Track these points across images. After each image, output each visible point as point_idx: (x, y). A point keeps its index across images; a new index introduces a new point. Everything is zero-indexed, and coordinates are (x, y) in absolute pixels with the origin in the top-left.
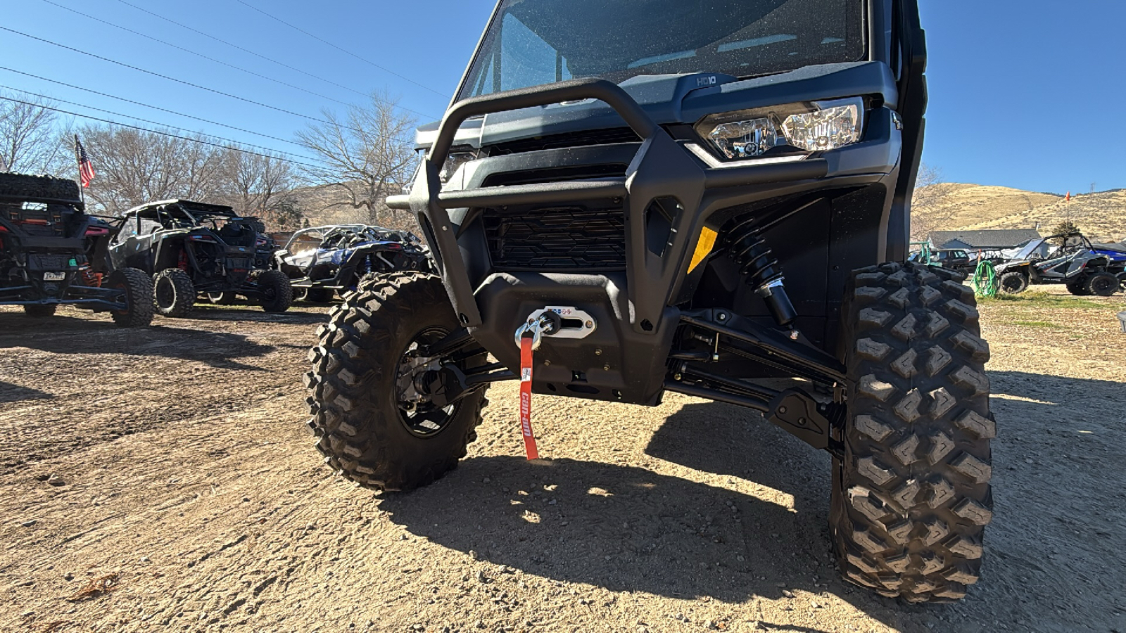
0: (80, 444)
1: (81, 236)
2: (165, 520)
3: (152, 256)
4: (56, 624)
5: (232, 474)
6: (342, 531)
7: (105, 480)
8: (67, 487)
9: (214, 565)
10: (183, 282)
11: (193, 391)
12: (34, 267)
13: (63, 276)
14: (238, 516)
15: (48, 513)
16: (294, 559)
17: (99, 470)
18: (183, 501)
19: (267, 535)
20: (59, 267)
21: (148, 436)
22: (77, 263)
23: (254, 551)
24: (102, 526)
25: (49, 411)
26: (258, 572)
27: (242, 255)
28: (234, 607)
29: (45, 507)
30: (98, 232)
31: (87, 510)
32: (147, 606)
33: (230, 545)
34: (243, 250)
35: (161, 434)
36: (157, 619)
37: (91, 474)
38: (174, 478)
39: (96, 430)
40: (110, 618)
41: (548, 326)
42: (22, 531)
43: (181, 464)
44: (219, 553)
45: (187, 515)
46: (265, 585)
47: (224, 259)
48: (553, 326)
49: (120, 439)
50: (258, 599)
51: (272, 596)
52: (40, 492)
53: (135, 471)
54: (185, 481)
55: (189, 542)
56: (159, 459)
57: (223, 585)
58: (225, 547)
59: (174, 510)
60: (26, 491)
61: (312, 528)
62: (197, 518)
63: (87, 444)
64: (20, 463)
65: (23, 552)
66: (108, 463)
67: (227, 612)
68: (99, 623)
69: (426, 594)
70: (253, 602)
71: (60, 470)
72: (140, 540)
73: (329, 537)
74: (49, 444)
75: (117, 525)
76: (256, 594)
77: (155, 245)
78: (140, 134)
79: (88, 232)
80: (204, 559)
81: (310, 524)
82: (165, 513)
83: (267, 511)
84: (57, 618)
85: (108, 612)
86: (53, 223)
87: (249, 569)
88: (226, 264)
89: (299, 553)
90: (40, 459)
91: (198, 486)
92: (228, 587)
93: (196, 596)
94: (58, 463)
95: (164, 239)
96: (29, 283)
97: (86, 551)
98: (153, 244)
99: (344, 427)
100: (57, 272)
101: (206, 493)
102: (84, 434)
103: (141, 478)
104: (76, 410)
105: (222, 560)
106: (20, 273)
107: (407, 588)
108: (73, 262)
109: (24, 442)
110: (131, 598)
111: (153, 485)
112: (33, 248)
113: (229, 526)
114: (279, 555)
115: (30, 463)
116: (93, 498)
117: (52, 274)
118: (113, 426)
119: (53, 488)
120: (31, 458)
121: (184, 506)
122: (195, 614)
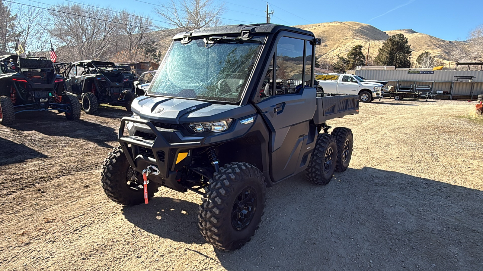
0: (50, 179)
1: (53, 83)
2: (68, 207)
3: (81, 86)
4: (41, 228)
5: (88, 194)
6: (108, 215)
7: (55, 192)
8: (45, 194)
9: (75, 220)
10: (93, 99)
11: (87, 158)
12: (36, 96)
13: (47, 100)
14: (85, 208)
15: (40, 201)
16: (93, 221)
17: (53, 189)
18: (73, 202)
19: (90, 214)
20: (45, 96)
21: (69, 177)
22: (52, 94)
23: (85, 218)
24: (52, 207)
25: (41, 164)
26: (84, 223)
27: (117, 87)
28: (76, 230)
29: (40, 199)
30: (59, 81)
31: (49, 202)
32: (59, 227)
33: (80, 216)
34: (118, 84)
35: (73, 177)
36: (60, 230)
37: (52, 190)
38: (72, 194)
39: (54, 173)
40: (51, 229)
41: (150, 171)
42: (35, 205)
43: (75, 189)
44: (77, 217)
45: (73, 206)
46: (85, 226)
47: (110, 88)
48: (151, 171)
49: (61, 178)
50: (82, 229)
51: (85, 229)
52: (38, 195)
53: (63, 190)
54: (75, 196)
55: (71, 213)
56: (70, 187)
57: (76, 225)
58: (79, 216)
59: (70, 204)
60: (35, 194)
61: (101, 214)
62: (75, 207)
63: (51, 179)
64: (33, 184)
65: (35, 211)
66: (56, 187)
67: (74, 231)
68: (49, 229)
69: (118, 233)
70: (80, 230)
71: (44, 188)
72: (61, 212)
73: (104, 217)
74: (41, 178)
75: (56, 207)
76: (82, 228)
77: (83, 81)
78: (82, 7)
79: (56, 81)
80: (73, 218)
81: (101, 212)
82: (68, 205)
83: (92, 207)
84: (41, 227)
85: (51, 228)
86: (43, 77)
87: (83, 222)
88: (111, 90)
89: (95, 220)
90: (38, 183)
91: (78, 197)
92: (77, 225)
93: (69, 227)
94: (43, 185)
95: (86, 79)
96: (35, 103)
97: (48, 213)
98: (82, 81)
99: (109, 188)
100: (45, 98)
101: (79, 200)
102: (51, 175)
103: (64, 193)
104: (49, 165)
105: (78, 219)
106: (32, 98)
107: (115, 231)
108: (50, 94)
109: (34, 176)
110: (56, 225)
111: (67, 196)
112: (36, 89)
113: (82, 210)
114: (91, 220)
115: (36, 184)
116: (51, 198)
117: (43, 99)
118: (59, 172)
119: (42, 194)
120: (36, 182)
121: (73, 203)
122: (68, 230)
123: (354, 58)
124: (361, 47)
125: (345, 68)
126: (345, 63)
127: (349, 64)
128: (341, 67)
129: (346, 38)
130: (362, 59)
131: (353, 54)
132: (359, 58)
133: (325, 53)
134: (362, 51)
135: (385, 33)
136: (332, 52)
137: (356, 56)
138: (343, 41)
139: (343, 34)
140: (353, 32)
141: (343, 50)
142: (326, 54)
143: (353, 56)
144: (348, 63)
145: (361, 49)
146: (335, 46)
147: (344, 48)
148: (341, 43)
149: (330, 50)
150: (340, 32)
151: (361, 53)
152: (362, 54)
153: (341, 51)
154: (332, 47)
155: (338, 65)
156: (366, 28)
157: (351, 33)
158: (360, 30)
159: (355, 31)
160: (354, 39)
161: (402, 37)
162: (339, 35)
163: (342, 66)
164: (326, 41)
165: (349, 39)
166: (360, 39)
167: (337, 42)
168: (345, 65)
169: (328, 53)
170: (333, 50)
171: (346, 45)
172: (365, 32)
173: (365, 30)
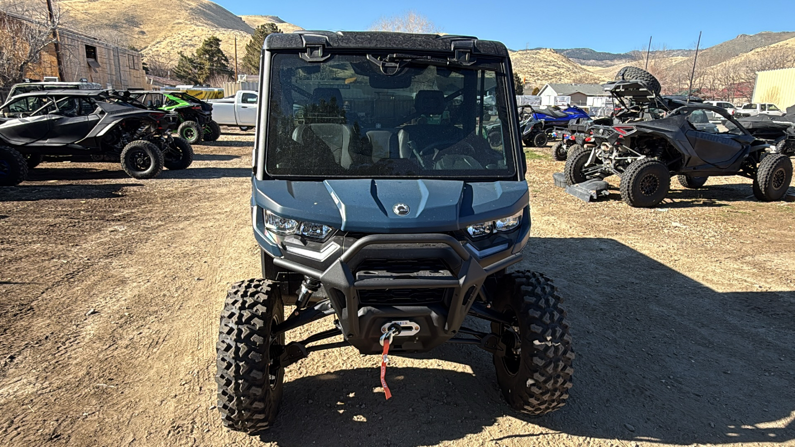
123: (210, 60)
124: (218, 40)
125: (197, 75)
126: (195, 68)
127: (203, 69)
128: (190, 75)
129: (177, 21)
130: (223, 61)
131: (207, 52)
132: (218, 59)
133: (143, 47)
134: (220, 47)
135: (241, 18)
136: (157, 45)
137: (212, 56)
138: (173, 27)
139: (171, 14)
140: (188, 11)
141: (177, 43)
142: (145, 48)
143: (207, 56)
144: (201, 68)
145: (218, 45)
146: (160, 35)
147: (177, 39)
148: (170, 31)
149: (152, 41)
150: (164, 9)
151: (219, 51)
152: (222, 53)
153: (174, 45)
154: (156, 37)
155: (185, 71)
156: (208, 7)
157: (185, 13)
158: (200, 10)
159: (191, 11)
160: (193, 25)
161: (275, 29)
162: (164, 16)
163: (190, 72)
164: (141, 24)
165: (183, 25)
166: (203, 26)
167: (162, 28)
168: (196, 71)
169: (149, 48)
170: (158, 43)
171: (179, 34)
172: (208, 15)
173: (208, 11)
